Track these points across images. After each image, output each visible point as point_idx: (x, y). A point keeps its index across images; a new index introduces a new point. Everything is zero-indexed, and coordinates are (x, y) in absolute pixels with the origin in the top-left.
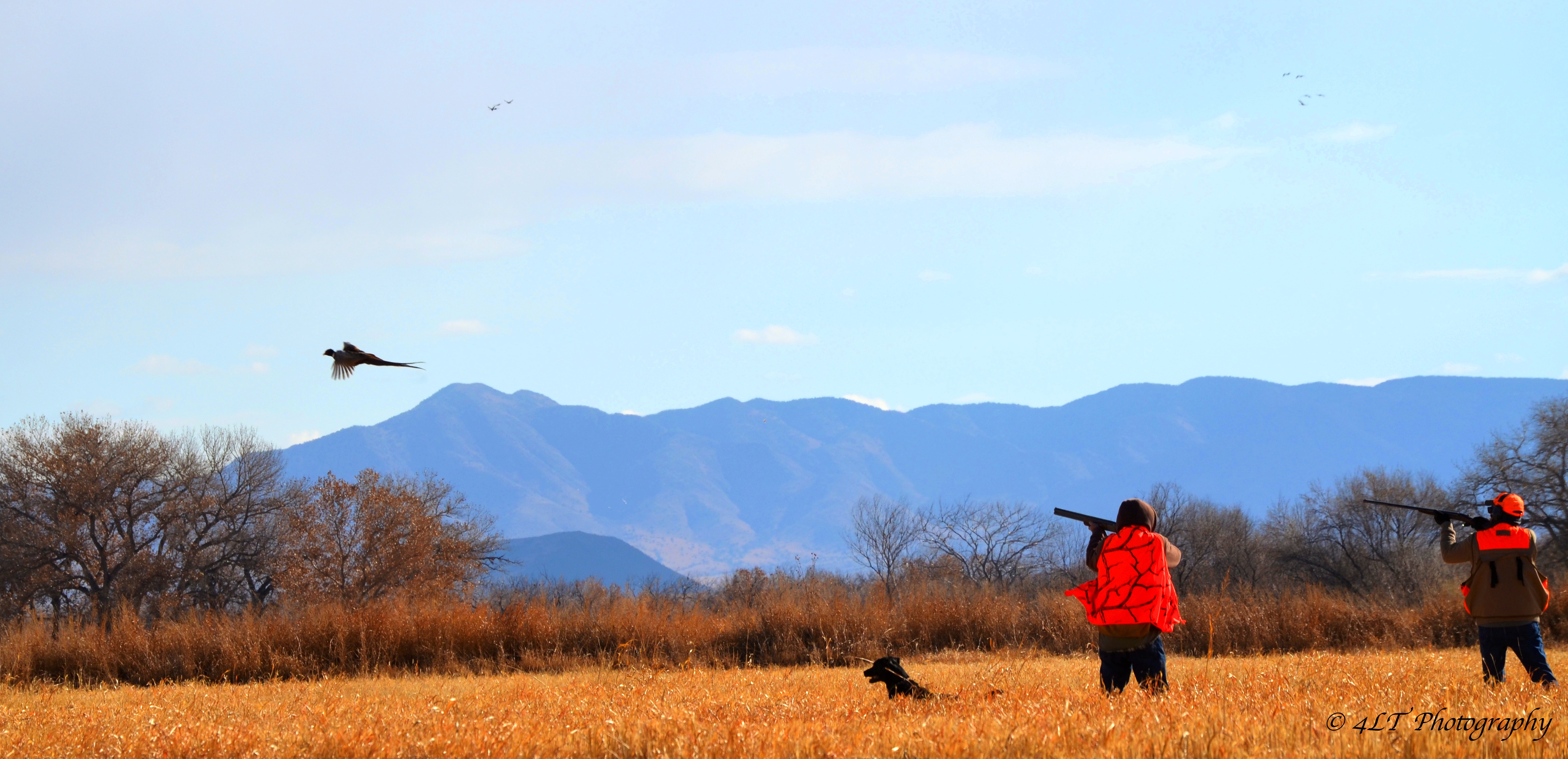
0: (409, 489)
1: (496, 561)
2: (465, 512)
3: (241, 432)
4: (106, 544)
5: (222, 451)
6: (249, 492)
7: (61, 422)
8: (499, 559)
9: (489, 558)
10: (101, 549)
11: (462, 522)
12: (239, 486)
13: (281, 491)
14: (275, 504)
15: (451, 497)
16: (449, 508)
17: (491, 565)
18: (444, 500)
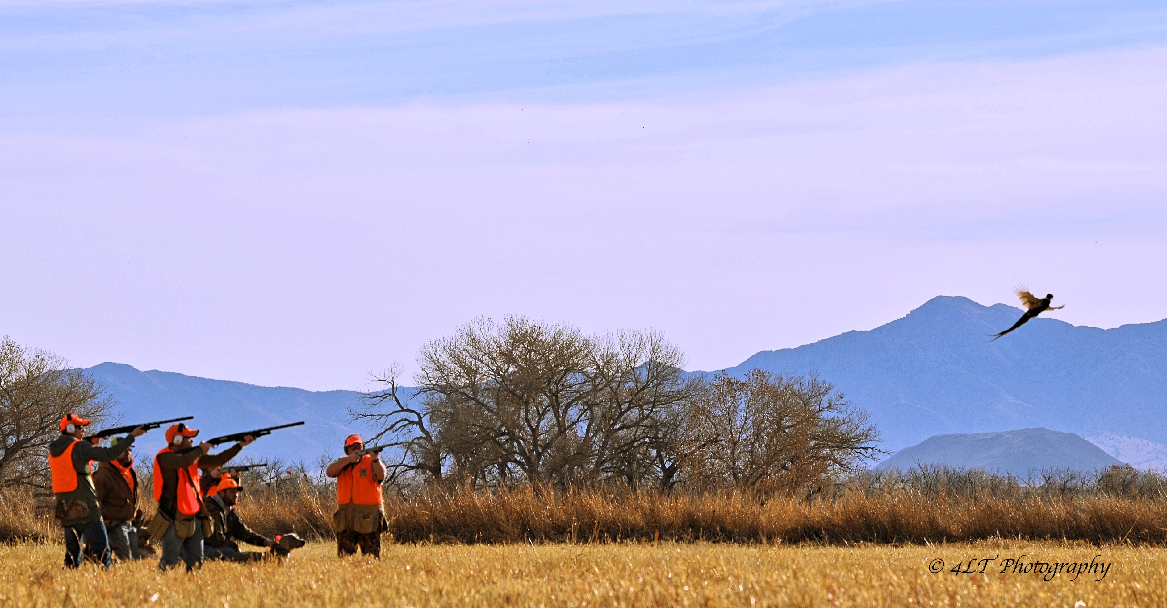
0: (796, 387)
1: (870, 450)
2: (843, 408)
3: (651, 335)
4: (538, 426)
5: (634, 351)
6: (656, 386)
7: (504, 322)
8: (872, 449)
9: (864, 448)
10: (533, 430)
11: (841, 416)
12: (648, 381)
13: (684, 385)
14: (679, 396)
15: (831, 395)
16: (830, 404)
17: (865, 454)
18: (826, 398)
